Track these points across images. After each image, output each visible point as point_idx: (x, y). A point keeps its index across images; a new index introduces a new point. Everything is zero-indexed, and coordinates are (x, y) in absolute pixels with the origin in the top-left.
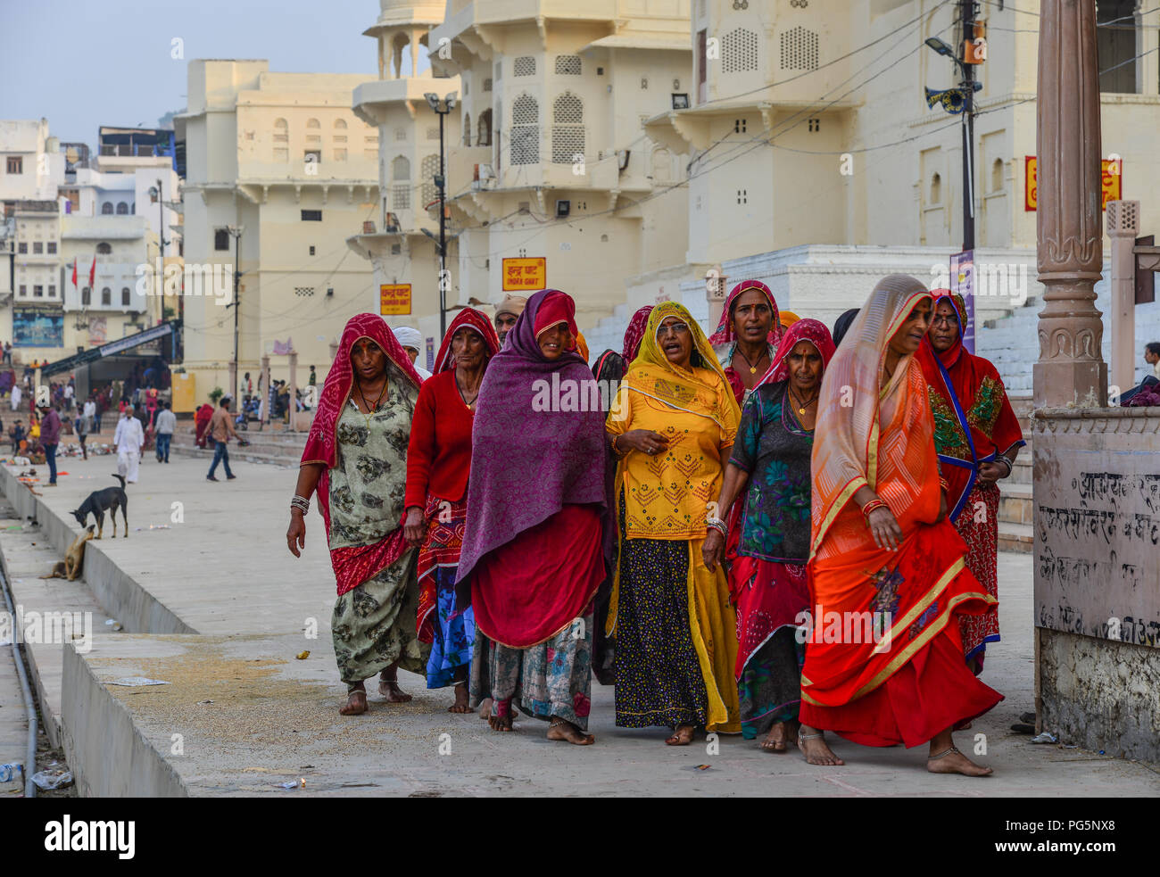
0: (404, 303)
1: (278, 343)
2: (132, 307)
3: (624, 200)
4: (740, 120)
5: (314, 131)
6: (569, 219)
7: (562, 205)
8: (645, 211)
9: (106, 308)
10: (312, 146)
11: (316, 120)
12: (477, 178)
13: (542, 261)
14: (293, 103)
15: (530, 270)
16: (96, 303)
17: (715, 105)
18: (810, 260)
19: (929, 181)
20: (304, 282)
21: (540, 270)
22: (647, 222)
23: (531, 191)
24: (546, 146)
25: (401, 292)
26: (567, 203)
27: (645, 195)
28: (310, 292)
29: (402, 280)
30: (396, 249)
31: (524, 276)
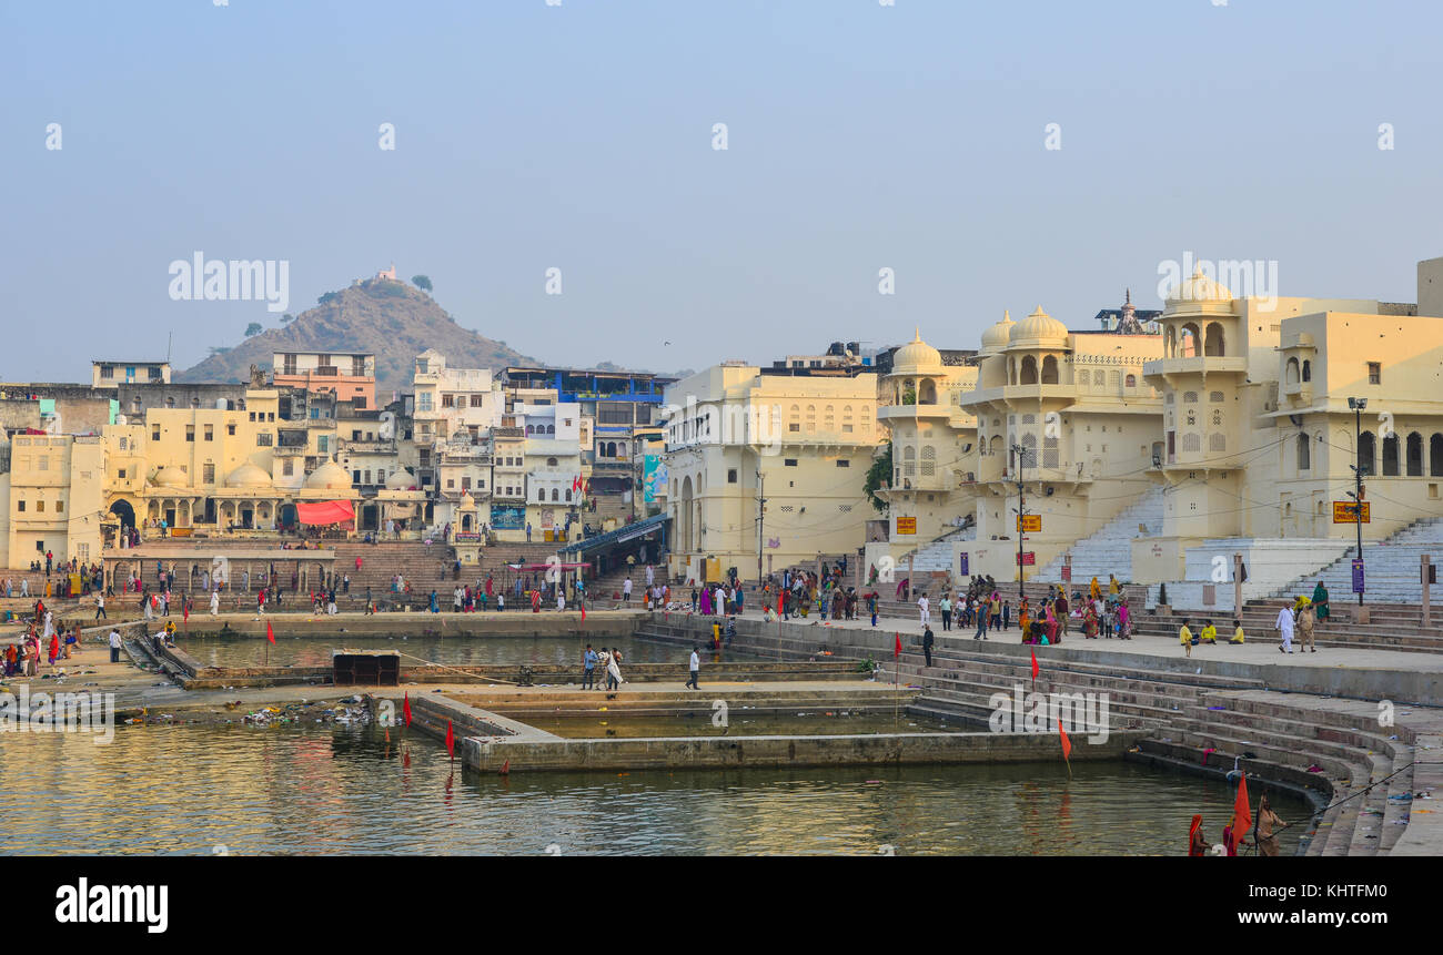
0: (911, 527)
1: (771, 540)
2: (573, 502)
3: (1081, 486)
4: (1191, 474)
5: (796, 413)
6: (1053, 497)
7: (1049, 489)
8: (1090, 493)
9: (555, 503)
10: (795, 421)
11: (796, 406)
12: (1005, 475)
13: (1039, 517)
14: (783, 395)
15: (1032, 521)
16: (548, 500)
17: (1180, 467)
18: (1255, 544)
19: (1284, 506)
20: (786, 503)
21: (1038, 522)
22: (1091, 497)
23: (1036, 483)
24: (1040, 460)
25: (910, 521)
26: (1052, 489)
27: (1090, 484)
28: (790, 509)
29: (911, 515)
30: (907, 498)
31: (1029, 524)
